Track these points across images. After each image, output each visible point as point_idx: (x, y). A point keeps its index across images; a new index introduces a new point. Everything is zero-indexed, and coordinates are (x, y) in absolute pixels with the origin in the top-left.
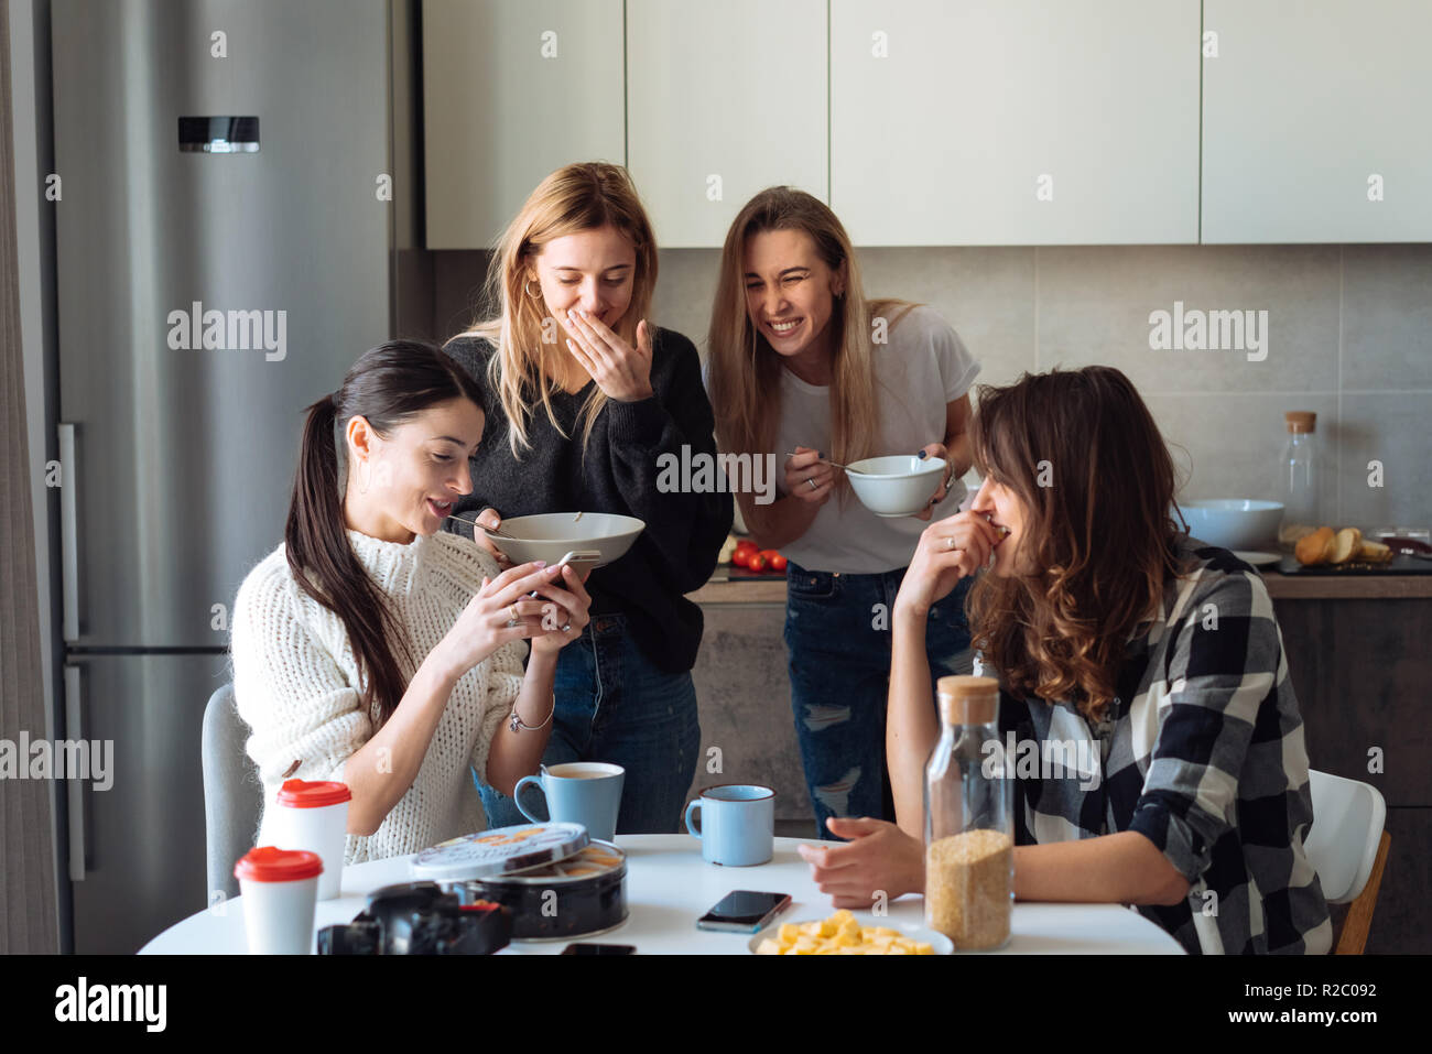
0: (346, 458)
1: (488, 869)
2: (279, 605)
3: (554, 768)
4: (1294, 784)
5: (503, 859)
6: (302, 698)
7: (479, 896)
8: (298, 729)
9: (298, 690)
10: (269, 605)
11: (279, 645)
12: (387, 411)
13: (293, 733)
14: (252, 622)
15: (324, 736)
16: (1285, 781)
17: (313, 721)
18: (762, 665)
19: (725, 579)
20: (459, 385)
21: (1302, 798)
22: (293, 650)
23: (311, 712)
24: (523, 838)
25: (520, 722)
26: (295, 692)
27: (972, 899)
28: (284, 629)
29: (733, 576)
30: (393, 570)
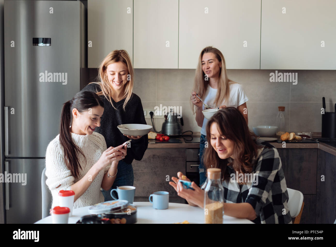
0: (72, 118)
1: (107, 211)
2: (57, 150)
3: (120, 187)
4: (284, 191)
5: (110, 209)
6: (62, 171)
7: (104, 217)
8: (61, 178)
9: (61, 169)
10: (54, 150)
11: (57, 159)
12: (81, 108)
13: (60, 179)
14: (50, 154)
15: (67, 179)
16: (281, 191)
17: (65, 176)
18: (163, 162)
19: (155, 143)
20: (98, 103)
21: (286, 194)
22: (60, 160)
23: (64, 174)
24: (114, 204)
25: (110, 175)
26: (60, 170)
27: (214, 218)
28: (58, 156)
29: (156, 142)
30: (82, 141)
